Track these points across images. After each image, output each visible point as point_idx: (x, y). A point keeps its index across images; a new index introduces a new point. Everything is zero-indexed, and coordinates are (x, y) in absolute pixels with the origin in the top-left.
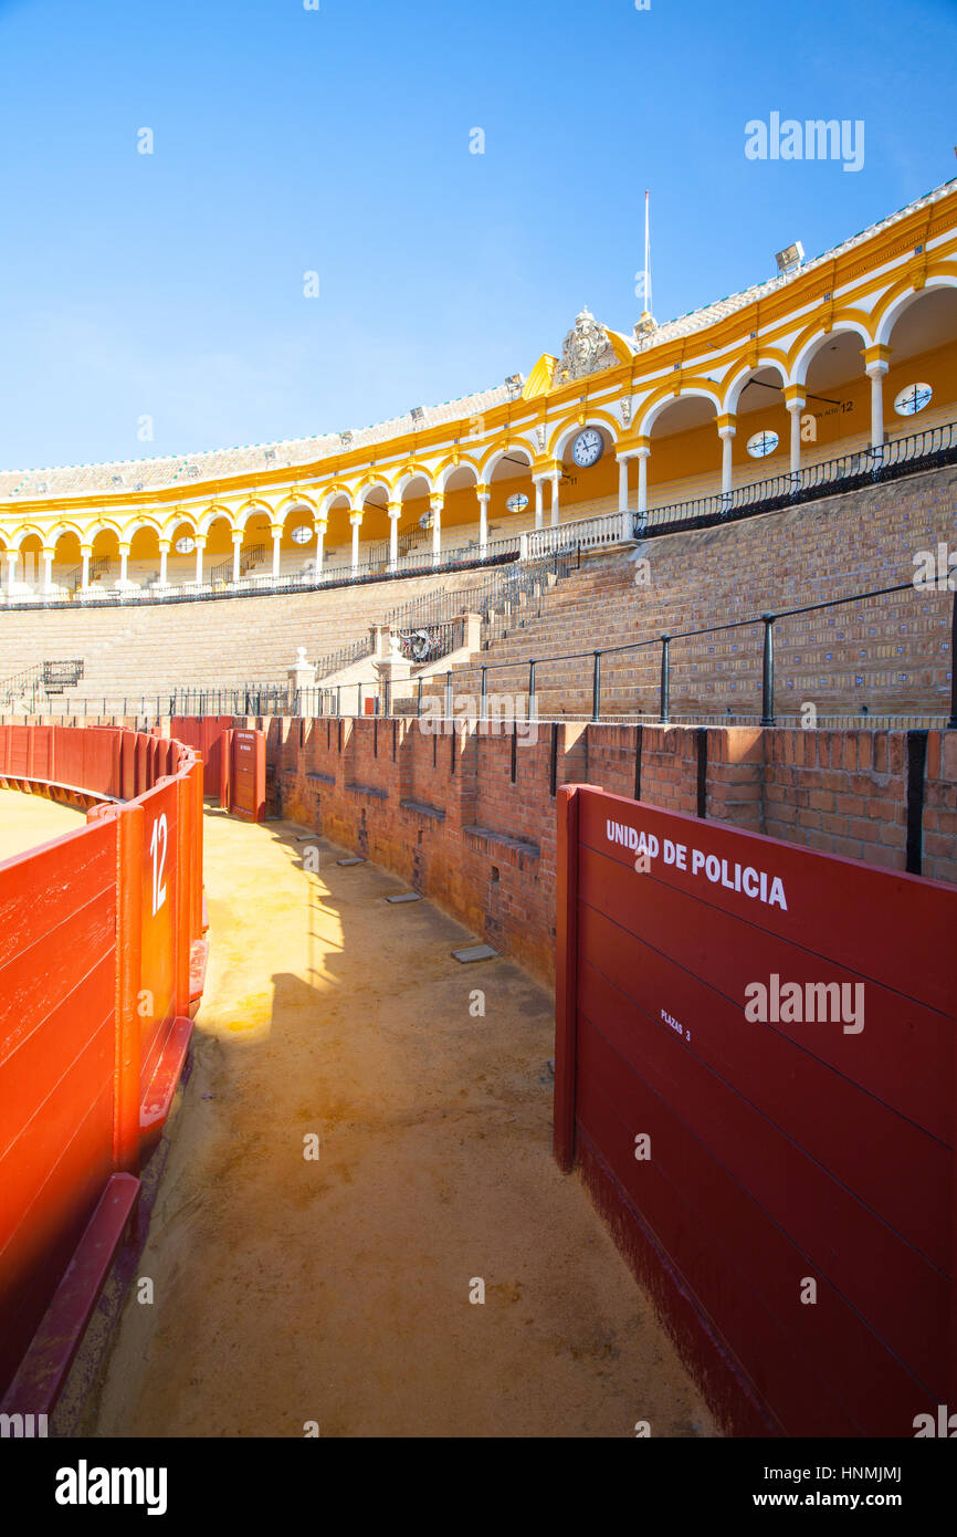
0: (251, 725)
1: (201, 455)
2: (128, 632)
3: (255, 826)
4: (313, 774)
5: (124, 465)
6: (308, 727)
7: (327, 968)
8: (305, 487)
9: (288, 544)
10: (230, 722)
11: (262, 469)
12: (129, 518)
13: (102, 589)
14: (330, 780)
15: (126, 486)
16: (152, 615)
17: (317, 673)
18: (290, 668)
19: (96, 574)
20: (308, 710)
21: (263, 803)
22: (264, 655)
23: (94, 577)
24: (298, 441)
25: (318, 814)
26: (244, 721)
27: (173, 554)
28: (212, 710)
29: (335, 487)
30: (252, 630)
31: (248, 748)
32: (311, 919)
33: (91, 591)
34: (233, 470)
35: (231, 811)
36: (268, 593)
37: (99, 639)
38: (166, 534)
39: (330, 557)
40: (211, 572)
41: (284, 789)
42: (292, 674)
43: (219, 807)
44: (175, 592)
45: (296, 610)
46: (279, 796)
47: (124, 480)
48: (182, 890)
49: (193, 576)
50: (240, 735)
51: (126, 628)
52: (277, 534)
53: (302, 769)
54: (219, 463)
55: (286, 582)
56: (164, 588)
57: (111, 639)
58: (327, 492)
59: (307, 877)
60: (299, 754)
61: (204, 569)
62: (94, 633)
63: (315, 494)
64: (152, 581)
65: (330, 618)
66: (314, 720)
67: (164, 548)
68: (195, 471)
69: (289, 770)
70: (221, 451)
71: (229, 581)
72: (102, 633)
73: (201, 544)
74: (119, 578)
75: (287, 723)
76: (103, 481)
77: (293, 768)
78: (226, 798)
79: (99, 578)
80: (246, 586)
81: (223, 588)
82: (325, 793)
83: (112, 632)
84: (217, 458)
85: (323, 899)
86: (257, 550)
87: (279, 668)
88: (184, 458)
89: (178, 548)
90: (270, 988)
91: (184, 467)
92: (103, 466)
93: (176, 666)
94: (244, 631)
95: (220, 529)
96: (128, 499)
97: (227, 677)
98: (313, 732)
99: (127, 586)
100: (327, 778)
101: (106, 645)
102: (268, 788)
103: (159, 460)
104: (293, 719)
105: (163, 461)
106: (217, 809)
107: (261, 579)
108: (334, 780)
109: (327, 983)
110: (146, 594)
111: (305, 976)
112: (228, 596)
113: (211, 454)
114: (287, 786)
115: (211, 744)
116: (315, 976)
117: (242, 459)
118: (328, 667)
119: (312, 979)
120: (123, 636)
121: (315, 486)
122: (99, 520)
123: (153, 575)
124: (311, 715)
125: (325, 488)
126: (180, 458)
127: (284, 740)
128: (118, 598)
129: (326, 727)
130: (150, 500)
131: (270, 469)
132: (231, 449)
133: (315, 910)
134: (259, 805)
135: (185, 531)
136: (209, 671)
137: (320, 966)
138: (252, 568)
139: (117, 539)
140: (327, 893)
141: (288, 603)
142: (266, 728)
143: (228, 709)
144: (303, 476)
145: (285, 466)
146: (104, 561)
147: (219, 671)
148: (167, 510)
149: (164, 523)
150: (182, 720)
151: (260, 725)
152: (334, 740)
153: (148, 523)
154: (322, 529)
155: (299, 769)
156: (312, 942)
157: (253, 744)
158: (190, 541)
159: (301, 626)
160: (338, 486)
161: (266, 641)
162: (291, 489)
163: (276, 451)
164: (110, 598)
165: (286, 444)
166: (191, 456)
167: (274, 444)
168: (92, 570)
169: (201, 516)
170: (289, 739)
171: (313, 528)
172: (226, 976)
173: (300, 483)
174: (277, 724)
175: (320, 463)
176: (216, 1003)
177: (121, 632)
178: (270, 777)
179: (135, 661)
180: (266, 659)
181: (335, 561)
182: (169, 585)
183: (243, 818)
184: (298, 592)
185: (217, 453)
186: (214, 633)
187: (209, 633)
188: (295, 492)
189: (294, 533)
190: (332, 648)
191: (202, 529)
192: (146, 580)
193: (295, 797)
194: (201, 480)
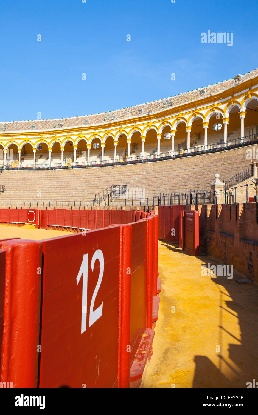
0: (193, 209)
1: (173, 97)
2: (145, 173)
3: (194, 257)
4: (223, 233)
5: (143, 105)
6: (220, 209)
7: (231, 357)
8: (218, 104)
9: (211, 131)
10: (183, 207)
11: (199, 99)
12: (145, 126)
13: (136, 156)
14: (231, 236)
15: (144, 114)
16: (154, 165)
17: (225, 186)
18: (213, 183)
19: (133, 150)
20: (220, 201)
21: (198, 246)
22: (201, 180)
23: (132, 152)
24: (214, 85)
25: (225, 253)
26: (190, 207)
27: (162, 140)
28: (176, 203)
29: (232, 102)
30: (196, 169)
31: (191, 220)
32: (221, 316)
33: (132, 157)
34: (186, 101)
35: (183, 249)
36: (202, 153)
37: (133, 176)
38: (160, 132)
39: (230, 135)
40: (178, 147)
41: (208, 240)
42: (213, 186)
43: (179, 247)
44: (164, 156)
45: (215, 160)
46: (206, 243)
47: (143, 111)
48: (124, 303)
49: (171, 149)
50: (188, 213)
51: (144, 171)
52: (206, 127)
53: (217, 229)
54: (180, 99)
55: (210, 148)
56: (159, 154)
57: (138, 176)
58: (228, 106)
59: (219, 288)
60: (216, 222)
61: (175, 145)
62: (132, 174)
63: (222, 107)
64: (155, 152)
65: (230, 162)
66: (223, 205)
67: (159, 137)
68: (170, 104)
69: (211, 230)
70: (182, 94)
71: (186, 149)
72: (135, 173)
73: (174, 134)
74: (142, 151)
75: (209, 208)
76: (135, 113)
77: (212, 230)
78: (182, 244)
79: (134, 152)
80: (193, 150)
81: (184, 152)
82: (229, 243)
83: (139, 173)
84: (180, 97)
85: (227, 303)
86: (197, 136)
87: (207, 185)
88: (166, 99)
89: (165, 138)
90: (192, 366)
91: (166, 103)
92: (135, 107)
93: (163, 186)
94: (192, 170)
95: (182, 127)
96: (145, 118)
97: (184, 190)
98: (222, 211)
99: (145, 154)
100: (230, 235)
101: (136, 178)
102: (200, 239)
103: (157, 101)
104: (212, 206)
105: (158, 101)
106: (177, 248)
107: (200, 148)
108: (233, 236)
109: (230, 370)
110: (152, 157)
111: (215, 361)
112: (185, 155)
113: (177, 96)
114: (210, 239)
115: (175, 218)
116: (223, 362)
117: (190, 96)
118: (231, 183)
119: (220, 364)
120: (143, 175)
121: (223, 103)
122: (134, 128)
123: (155, 149)
124: (222, 203)
125: (227, 104)
126: (165, 99)
127: (208, 216)
128: (141, 159)
129: (229, 208)
130: (153, 118)
131: (202, 98)
132: (185, 93)
133: (223, 310)
134: (196, 247)
135: (167, 130)
136: (177, 187)
137: (226, 354)
138: (196, 143)
139: (141, 135)
140: (230, 299)
141: (211, 157)
142: (200, 211)
143: (183, 202)
144: (217, 99)
145: (209, 96)
146: (136, 146)
147: (181, 187)
148: (159, 121)
149: (158, 126)
150: (163, 207)
151: (197, 209)
152: (233, 215)
153: (152, 127)
154: (226, 122)
155: (216, 230)
156: (221, 334)
157: (193, 217)
158: (169, 134)
159: (217, 166)
160: (234, 101)
161: (201, 174)
162: (212, 106)
163: (205, 90)
164: (138, 159)
165: (209, 87)
166: (169, 98)
167: (204, 88)
168: (131, 150)
169: (173, 122)
170: (210, 215)
171: (222, 123)
172: (166, 352)
173: (216, 103)
174: (205, 208)
175: (225, 92)
176: (157, 373)
177: (142, 173)
178: (201, 234)
179: (147, 184)
180: (201, 181)
181: (232, 137)
182: (161, 153)
183: (189, 254)
184: (216, 152)
185: (180, 95)
186: (179, 171)
187: (177, 171)
188: (214, 107)
189: (213, 126)
190: (231, 175)
191: (174, 128)
192: (152, 152)
193: (214, 244)
194: (173, 107)
